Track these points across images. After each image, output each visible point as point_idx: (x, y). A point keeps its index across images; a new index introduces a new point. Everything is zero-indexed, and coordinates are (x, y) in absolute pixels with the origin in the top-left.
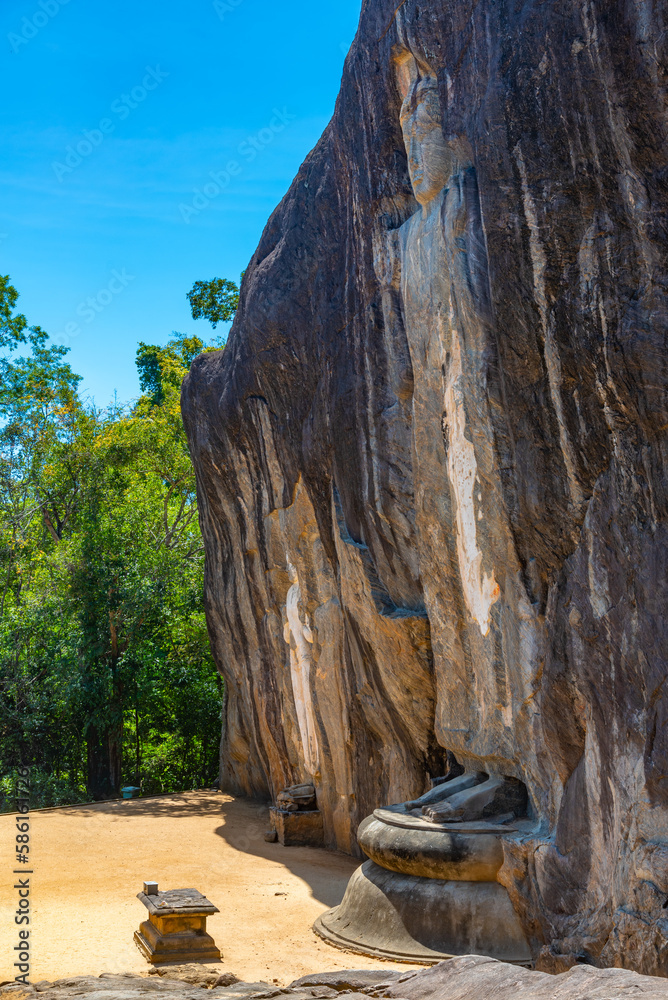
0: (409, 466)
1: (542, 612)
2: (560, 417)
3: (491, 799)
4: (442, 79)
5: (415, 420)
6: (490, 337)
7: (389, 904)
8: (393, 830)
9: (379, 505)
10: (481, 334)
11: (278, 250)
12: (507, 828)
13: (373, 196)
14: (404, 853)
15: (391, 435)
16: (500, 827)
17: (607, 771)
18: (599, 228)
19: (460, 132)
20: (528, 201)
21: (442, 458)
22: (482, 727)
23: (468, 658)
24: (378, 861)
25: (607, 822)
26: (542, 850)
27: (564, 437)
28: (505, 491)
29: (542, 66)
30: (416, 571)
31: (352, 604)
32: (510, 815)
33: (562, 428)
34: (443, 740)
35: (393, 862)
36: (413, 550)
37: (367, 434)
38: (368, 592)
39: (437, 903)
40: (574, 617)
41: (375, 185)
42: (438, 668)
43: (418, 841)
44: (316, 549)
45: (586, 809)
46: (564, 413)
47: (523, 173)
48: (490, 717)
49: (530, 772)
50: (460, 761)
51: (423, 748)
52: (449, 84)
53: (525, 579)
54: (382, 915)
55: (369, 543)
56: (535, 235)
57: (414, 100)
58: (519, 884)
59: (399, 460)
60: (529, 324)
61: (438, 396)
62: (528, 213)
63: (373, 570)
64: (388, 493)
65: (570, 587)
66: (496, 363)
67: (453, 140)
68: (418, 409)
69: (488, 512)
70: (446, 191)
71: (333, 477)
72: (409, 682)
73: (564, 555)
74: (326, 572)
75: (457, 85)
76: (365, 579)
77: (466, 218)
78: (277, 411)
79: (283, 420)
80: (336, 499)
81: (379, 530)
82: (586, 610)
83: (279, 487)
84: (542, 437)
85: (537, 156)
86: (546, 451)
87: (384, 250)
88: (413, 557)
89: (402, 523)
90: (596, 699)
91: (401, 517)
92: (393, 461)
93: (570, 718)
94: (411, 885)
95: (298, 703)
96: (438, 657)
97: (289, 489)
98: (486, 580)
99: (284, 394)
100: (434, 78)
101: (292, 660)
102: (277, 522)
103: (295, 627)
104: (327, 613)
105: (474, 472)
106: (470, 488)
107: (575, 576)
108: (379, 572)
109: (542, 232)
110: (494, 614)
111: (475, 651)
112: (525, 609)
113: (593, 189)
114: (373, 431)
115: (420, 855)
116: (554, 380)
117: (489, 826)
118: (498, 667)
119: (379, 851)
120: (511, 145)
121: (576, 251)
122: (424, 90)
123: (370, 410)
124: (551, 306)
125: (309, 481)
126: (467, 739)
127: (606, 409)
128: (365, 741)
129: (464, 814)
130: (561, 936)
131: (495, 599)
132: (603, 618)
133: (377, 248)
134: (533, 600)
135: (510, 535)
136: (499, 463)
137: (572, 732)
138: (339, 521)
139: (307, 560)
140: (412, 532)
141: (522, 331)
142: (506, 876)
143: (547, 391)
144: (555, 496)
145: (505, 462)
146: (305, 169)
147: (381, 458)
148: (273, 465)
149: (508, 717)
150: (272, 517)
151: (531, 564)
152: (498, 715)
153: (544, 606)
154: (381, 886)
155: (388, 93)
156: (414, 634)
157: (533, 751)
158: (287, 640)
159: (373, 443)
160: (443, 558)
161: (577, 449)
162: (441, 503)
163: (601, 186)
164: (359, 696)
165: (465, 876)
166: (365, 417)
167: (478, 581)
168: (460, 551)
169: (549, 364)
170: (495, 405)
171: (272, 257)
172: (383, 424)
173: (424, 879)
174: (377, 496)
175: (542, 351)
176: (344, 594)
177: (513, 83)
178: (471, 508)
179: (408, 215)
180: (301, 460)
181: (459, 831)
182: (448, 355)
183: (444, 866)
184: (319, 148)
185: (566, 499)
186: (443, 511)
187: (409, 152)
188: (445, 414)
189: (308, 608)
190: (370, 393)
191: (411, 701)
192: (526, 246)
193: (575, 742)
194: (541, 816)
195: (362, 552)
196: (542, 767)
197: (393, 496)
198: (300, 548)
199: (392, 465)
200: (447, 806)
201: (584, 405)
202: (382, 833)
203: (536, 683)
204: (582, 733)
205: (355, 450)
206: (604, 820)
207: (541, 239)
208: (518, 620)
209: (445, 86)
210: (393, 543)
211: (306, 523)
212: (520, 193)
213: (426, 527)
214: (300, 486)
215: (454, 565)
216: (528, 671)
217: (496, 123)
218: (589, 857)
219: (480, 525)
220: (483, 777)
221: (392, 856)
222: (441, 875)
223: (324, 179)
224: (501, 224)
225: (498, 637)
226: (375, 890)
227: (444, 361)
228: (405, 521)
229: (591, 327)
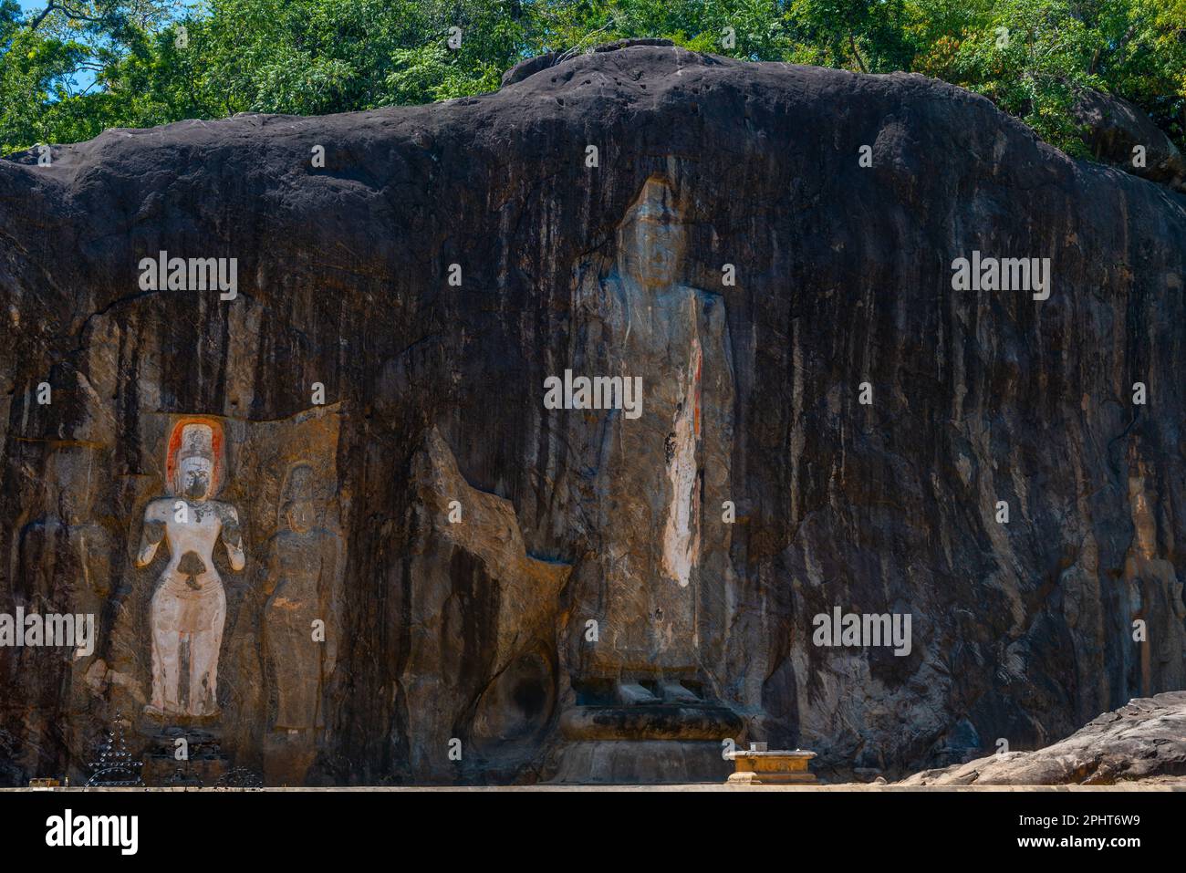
5: (622, 425)
9: (552, 473)
17: (817, 667)
18: (844, 391)
20: (797, 352)
22: (663, 647)
27: (794, 484)
33: (794, 479)
36: (562, 513)
37: (545, 413)
38: (517, 538)
40: (796, 584)
55: (514, 497)
56: (798, 371)
59: (573, 444)
60: (784, 415)
64: (563, 466)
65: (788, 566)
71: (438, 426)
76: (516, 527)
79: (324, 341)
81: (540, 491)
82: (804, 580)
83: (243, 396)
85: (809, 332)
86: (779, 488)
88: (560, 519)
92: (570, 443)
93: (786, 640)
97: (273, 405)
98: (690, 551)
105: (693, 480)
106: (689, 490)
107: (793, 562)
109: (805, 373)
110: (691, 574)
112: (730, 573)
114: (554, 414)
116: (796, 452)
120: (792, 315)
121: (824, 393)
124: (804, 414)
126: (647, 657)
127: (832, 480)
131: (693, 564)
132: (820, 586)
134: (735, 569)
137: (785, 648)
140: (570, 500)
147: (560, 437)
148: (242, 370)
159: (553, 423)
161: (802, 493)
162: (649, 491)
167: (684, 551)
168: (669, 528)
169: (793, 442)
174: (551, 465)
178: (688, 502)
185: (789, 517)
188: (672, 435)
194: (725, 702)
197: (566, 470)
199: (569, 446)
201: (817, 473)
207: (802, 376)
210: (548, 504)
211: (306, 447)
212: (791, 343)
214: (322, 411)
216: (731, 612)
227: (682, 401)
228: (567, 491)
229: (836, 437)
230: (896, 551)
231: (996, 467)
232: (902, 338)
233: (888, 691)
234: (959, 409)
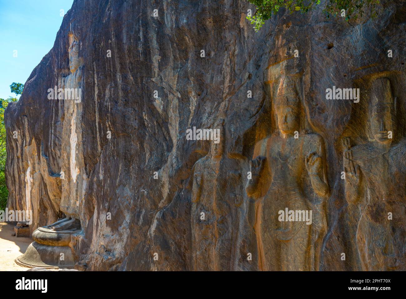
0: (61, 138)
1: (89, 177)
2: (98, 130)
3: (71, 224)
4: (80, 42)
5: (64, 126)
6: (84, 108)
7: (37, 253)
8: (42, 233)
9: (52, 147)
10: (82, 107)
11: (35, 78)
12: (73, 232)
13: (60, 68)
14: (44, 239)
15: (58, 129)
16: (72, 232)
17: (98, 218)
18: (111, 85)
19: (82, 56)
20: (96, 76)
21: (69, 137)
22: (71, 206)
23: (70, 188)
24: (37, 241)
25: (97, 230)
26: (81, 237)
27: (98, 134)
28: (83, 147)
29: (102, 44)
30: (60, 165)
31: (42, 173)
32: (76, 229)
33: (98, 132)
34: (62, 209)
35: (40, 241)
36: (60, 159)
37: (52, 128)
38: (47, 169)
39: (51, 252)
40: (95, 179)
41: (61, 65)
42: (62, 190)
43: (48, 235)
44: (36, 157)
45: (93, 227)
46: (99, 129)
47: (95, 69)
48: (73, 204)
49: (81, 217)
50: (65, 215)
51: (58, 211)
52: (81, 44)
53: (86, 169)
54: (35, 256)
55: (49, 157)
56: (96, 85)
57: (72, 46)
58: (74, 247)
59: (59, 136)
60: (93, 106)
61: (70, 121)
62: (95, 79)
63: (49, 164)
64: (55, 144)
65: (95, 171)
66: (84, 114)
67: (80, 58)
68: (65, 123)
69: (79, 152)
70: (77, 70)
71: (42, 139)
72: (55, 194)
73: (95, 164)
74: (38, 164)
75: (83, 45)
76: (46, 166)
77: (81, 78)
78: (30, 120)
79: (31, 122)
80: (42, 144)
81: (52, 154)
82: (98, 177)
83: (28, 140)
84: (93, 134)
85: (99, 66)
86: (94, 137)
87: (61, 82)
88: (60, 161)
89: (58, 152)
90: (98, 199)
91: (58, 151)
92: (57, 136)
93: (91, 204)
94: (44, 247)
95: (27, 198)
96: (63, 188)
97: (31, 141)
98: (76, 168)
99: (31, 115)
100: (78, 42)
101: (27, 187)
102: (27, 149)
103: (28, 178)
104: (37, 175)
105: (76, 141)
106: (75, 145)
107: (97, 169)
108: (51, 164)
109: (98, 84)
110: (78, 178)
111: (72, 186)
112: (85, 176)
113: (110, 76)
114: (53, 128)
115: (48, 239)
116: (97, 120)
117: (69, 231)
118: (77, 191)
119: (37, 238)
120: (93, 62)
121: (105, 90)
122: (75, 44)
123: (53, 122)
124: (98, 102)
125: (36, 139)
126: (67, 209)
128: (43, 209)
129: (62, 228)
130: (82, 259)
131: (78, 173)
132: (102, 180)
133: (59, 81)
134: (87, 174)
135: (83, 157)
136: (83, 139)
137: (92, 208)
138: (42, 151)
139: (34, 160)
140: (60, 155)
141: (91, 108)
142: (71, 245)
143: (95, 123)
144: (94, 149)
145: (84, 139)
146: (44, 58)
147: (54, 135)
148: (27, 134)
149: (78, 204)
150: (25, 148)
151: (88, 165)
152: (75, 203)
153: (89, 176)
154: (36, 248)
155: (67, 43)
156: (58, 181)
157: (83, 212)
158: (26, 181)
159: (53, 131)
160: (67, 162)
161: (101, 138)
162: (68, 148)
163: (112, 76)
164: (42, 197)
165: (60, 245)
166: (51, 124)
167: (74, 169)
168: (71, 161)
169: (96, 116)
170: (83, 125)
171: (33, 79)
172: (56, 126)
173: (48, 246)
174: (52, 145)
175: (95, 113)
176: (41, 169)
177: (95, 47)
178: (75, 150)
179: (69, 74)
180: (34, 134)
181: (60, 233)
182: (73, 111)
183: (54, 242)
184: (49, 53)
185: (97, 149)
186: (68, 150)
187: (70, 59)
188: (71, 126)
189: (32, 173)
190: (54, 118)
191: (55, 199)
192: (94, 87)
193: (92, 210)
194: (83, 229)
195: (46, 159)
196: (84, 216)
197: (56, 145)
198: (32, 157)
199: (57, 137)
200: (58, 226)
201: (103, 127)
202: (39, 234)
203: (85, 195)
204: (94, 208)
205: (48, 132)
206: (96, 230)
207: (98, 86)
208: (83, 179)
209: (80, 44)
210: (55, 157)
211: (34, 150)
212: (94, 74)
213: (63, 154)
214: (33, 140)
215: (69, 164)
216: (84, 192)
217: (90, 56)
218: (92, 239)
219: (76, 154)
220: (70, 219)
221: (40, 240)
222: (53, 245)
223: (49, 62)
224: (89, 80)
225: (78, 183)
226: (34, 249)
228: (59, 152)
229: (107, 109)
230: (125, 159)
231: (180, 96)
232: (126, 47)
233: (112, 233)
234: (156, 70)
